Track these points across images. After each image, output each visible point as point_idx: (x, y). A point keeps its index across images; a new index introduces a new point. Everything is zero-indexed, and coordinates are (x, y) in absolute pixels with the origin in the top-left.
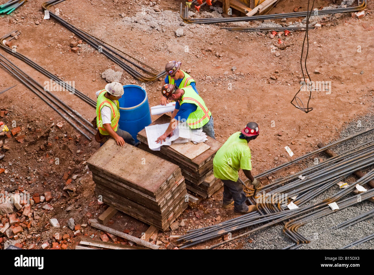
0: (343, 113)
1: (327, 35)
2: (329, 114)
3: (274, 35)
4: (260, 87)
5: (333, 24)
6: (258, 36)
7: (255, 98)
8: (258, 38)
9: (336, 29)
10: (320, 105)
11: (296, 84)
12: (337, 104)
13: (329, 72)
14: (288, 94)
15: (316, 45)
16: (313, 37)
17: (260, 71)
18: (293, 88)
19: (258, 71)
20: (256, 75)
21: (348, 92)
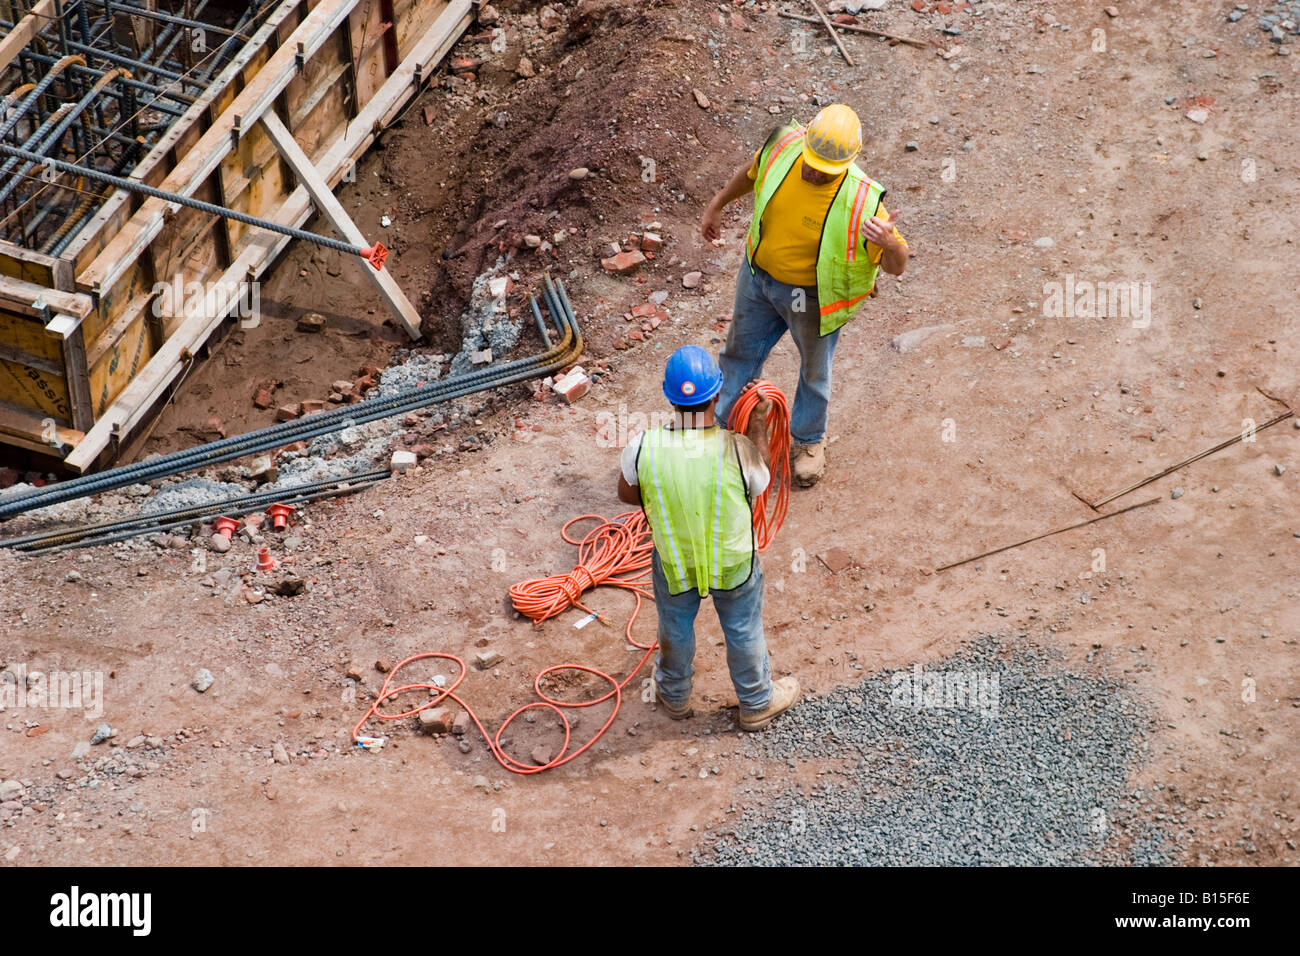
0: (643, 832)
1: (459, 497)
2: (588, 850)
3: (228, 533)
4: (256, 789)
5: (466, 444)
6: (159, 550)
7: (247, 839)
8: (166, 561)
9: (490, 463)
10: (534, 813)
11: (403, 738)
12: (604, 796)
13: (522, 658)
14: (383, 794)
15: (428, 551)
16: (405, 516)
17: (227, 712)
18: (398, 762)
19: (221, 711)
20: (215, 734)
21: (630, 734)
